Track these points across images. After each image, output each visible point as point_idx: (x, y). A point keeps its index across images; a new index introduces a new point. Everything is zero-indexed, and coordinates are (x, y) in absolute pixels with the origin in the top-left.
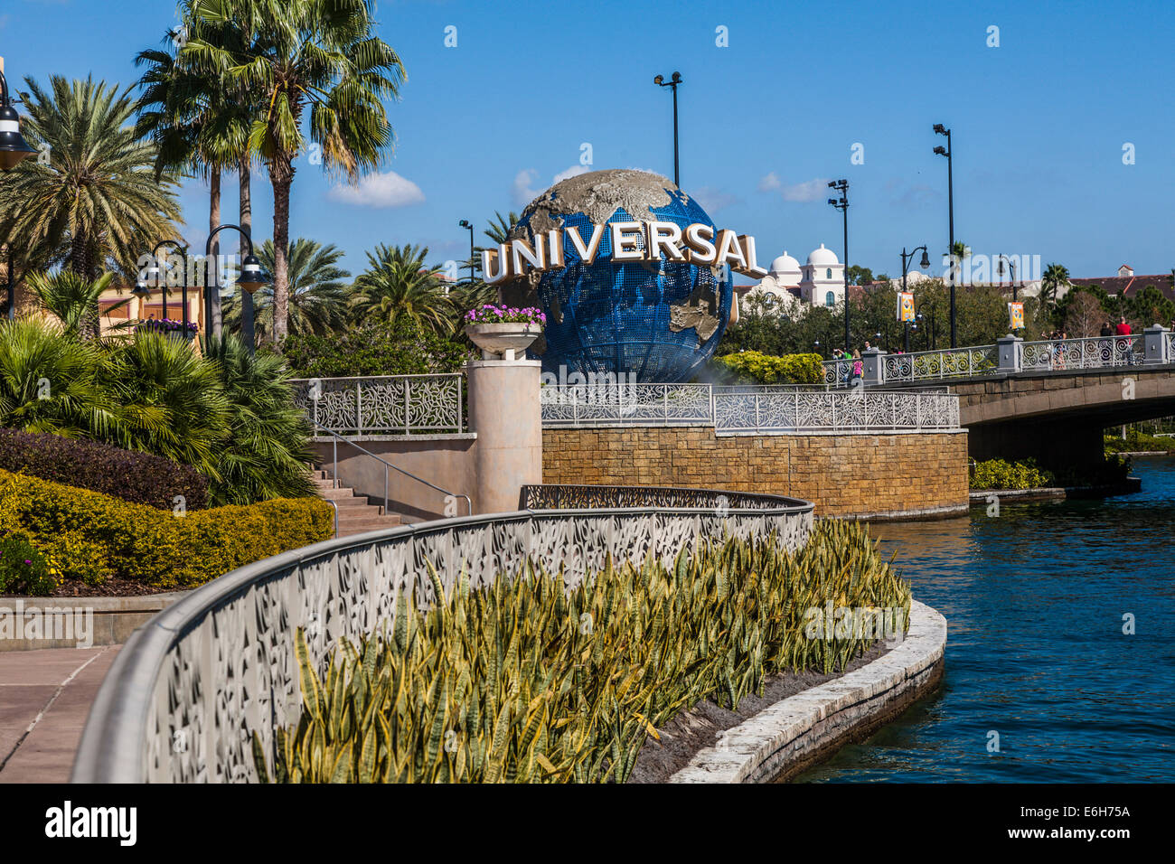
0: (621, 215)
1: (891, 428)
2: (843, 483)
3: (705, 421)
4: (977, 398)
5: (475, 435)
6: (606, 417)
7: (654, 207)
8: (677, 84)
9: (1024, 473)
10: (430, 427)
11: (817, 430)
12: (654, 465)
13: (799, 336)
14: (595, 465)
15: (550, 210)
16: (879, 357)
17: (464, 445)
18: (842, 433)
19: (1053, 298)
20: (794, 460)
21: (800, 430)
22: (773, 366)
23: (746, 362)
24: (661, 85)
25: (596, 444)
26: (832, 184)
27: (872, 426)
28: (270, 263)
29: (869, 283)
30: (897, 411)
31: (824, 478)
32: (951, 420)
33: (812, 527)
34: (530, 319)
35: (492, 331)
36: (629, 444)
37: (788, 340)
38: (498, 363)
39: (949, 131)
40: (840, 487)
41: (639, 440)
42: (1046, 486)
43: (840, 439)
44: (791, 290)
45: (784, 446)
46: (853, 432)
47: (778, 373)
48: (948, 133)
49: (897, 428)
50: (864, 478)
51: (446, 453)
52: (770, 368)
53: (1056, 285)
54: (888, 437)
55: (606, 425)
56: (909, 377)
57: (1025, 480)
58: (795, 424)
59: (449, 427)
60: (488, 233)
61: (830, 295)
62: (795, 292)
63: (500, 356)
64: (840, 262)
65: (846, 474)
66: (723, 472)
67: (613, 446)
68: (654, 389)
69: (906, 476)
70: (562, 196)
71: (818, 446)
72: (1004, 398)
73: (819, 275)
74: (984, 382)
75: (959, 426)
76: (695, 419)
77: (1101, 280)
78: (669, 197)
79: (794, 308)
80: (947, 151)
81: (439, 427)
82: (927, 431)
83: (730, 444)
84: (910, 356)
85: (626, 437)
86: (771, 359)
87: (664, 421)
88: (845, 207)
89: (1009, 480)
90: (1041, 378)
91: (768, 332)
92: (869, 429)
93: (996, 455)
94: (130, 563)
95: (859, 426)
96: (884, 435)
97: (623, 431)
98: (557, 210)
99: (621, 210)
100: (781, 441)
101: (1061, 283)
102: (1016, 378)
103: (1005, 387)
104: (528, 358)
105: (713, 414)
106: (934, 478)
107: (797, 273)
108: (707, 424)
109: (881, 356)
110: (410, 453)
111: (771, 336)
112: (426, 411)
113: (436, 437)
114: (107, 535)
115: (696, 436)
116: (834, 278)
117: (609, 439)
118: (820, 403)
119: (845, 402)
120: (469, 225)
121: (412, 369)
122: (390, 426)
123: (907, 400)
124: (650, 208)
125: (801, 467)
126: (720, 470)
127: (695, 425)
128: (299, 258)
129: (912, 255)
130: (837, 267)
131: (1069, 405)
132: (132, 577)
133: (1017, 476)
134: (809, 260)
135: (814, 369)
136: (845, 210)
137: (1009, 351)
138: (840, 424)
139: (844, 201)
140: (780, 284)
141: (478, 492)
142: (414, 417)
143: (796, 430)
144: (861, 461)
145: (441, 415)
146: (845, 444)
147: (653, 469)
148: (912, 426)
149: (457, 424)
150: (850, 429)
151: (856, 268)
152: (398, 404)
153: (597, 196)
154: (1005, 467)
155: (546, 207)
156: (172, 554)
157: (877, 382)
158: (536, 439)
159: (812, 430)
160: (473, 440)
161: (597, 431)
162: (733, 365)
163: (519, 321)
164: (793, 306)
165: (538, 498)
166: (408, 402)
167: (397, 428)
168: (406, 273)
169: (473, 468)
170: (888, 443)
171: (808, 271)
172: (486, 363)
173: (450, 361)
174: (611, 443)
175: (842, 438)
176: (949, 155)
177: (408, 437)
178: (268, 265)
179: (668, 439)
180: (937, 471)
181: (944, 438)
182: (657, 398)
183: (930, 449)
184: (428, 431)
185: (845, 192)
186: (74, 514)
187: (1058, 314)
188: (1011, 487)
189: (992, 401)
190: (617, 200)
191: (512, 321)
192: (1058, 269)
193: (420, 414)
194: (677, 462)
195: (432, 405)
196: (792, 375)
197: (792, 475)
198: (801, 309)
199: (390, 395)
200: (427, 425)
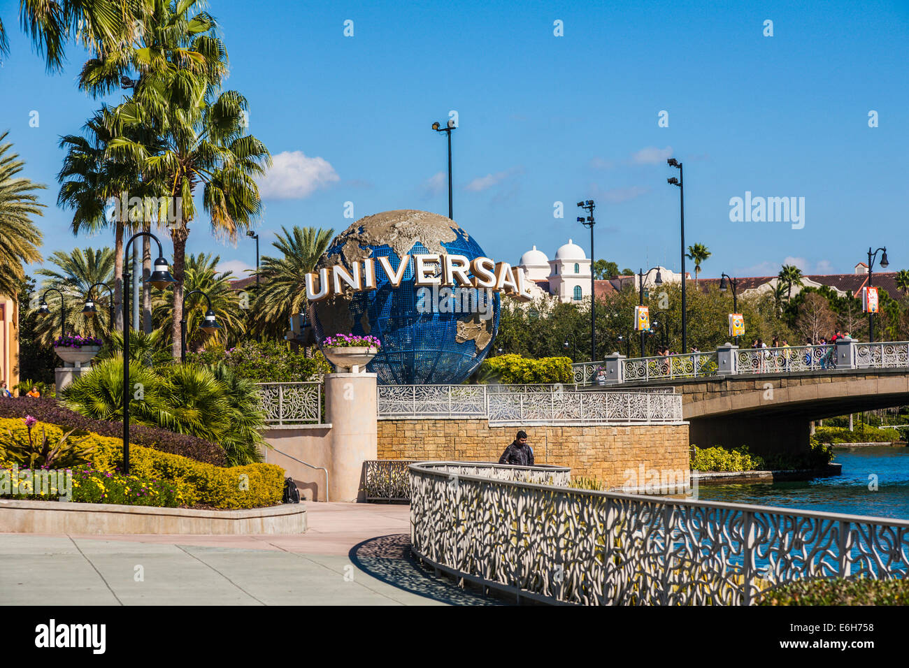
0: (419, 248)
1: (627, 421)
2: (588, 464)
3: (480, 415)
4: (700, 396)
5: (330, 426)
6: (403, 411)
7: (444, 242)
8: (452, 130)
9: (739, 458)
10: (297, 420)
11: (568, 422)
12: (441, 449)
13: (549, 333)
14: (394, 449)
15: (360, 241)
16: (619, 360)
17: (323, 433)
18: (588, 424)
19: (787, 298)
20: (550, 446)
21: (555, 422)
22: (530, 367)
23: (508, 364)
24: (438, 130)
25: (395, 432)
26: (581, 204)
27: (612, 419)
28: (77, 269)
29: (616, 278)
30: (631, 407)
31: (574, 461)
32: (675, 414)
33: (569, 480)
34: (370, 344)
35: (344, 352)
36: (421, 432)
37: (538, 336)
38: (347, 375)
39: (681, 164)
40: (586, 467)
41: (429, 429)
42: (757, 469)
43: (587, 429)
44: (540, 284)
45: (542, 435)
46: (597, 424)
47: (535, 373)
48: (680, 166)
49: (632, 421)
50: (605, 460)
51: (309, 439)
52: (528, 369)
53: (790, 284)
54: (624, 428)
55: (402, 417)
56: (644, 377)
57: (737, 464)
58: (551, 417)
59: (311, 419)
60: (275, 245)
61: (578, 289)
62: (544, 285)
63: (348, 370)
64: (587, 258)
65: (591, 457)
66: (495, 455)
67: (408, 434)
68: (440, 389)
69: (639, 459)
70: (369, 231)
71: (569, 434)
72: (722, 396)
73: (567, 270)
74: (706, 382)
75: (682, 419)
76: (473, 413)
77: (839, 277)
78: (455, 234)
79: (544, 304)
80: (679, 182)
81: (304, 420)
82: (655, 423)
83: (500, 433)
84: (645, 360)
85: (418, 427)
86: (528, 361)
87: (449, 414)
88: (591, 225)
89: (726, 464)
90: (753, 380)
91: (519, 327)
92: (609, 421)
93: (715, 444)
94: (206, 494)
95: (602, 419)
96: (621, 426)
97: (416, 422)
98: (365, 242)
99: (418, 243)
100: (540, 431)
101: (795, 283)
102: (732, 379)
103: (724, 387)
104: (367, 372)
105: (487, 409)
106: (661, 461)
107: (546, 267)
108: (483, 417)
109: (621, 358)
110: (283, 439)
111: (521, 331)
112: (295, 408)
113: (302, 426)
114: (193, 479)
115: (474, 426)
116: (582, 273)
117: (405, 428)
118: (571, 400)
119: (591, 400)
120: (255, 235)
121: (279, 377)
122: (268, 418)
123: (639, 399)
124: (441, 243)
125: (556, 452)
126: (492, 453)
127: (473, 417)
128: (104, 265)
129: (648, 274)
130: (584, 261)
131: (775, 403)
132: (205, 503)
133: (732, 461)
134: (557, 255)
135: (565, 370)
136: (592, 227)
137: (726, 356)
138: (586, 418)
139: (591, 219)
140: (528, 278)
141: (333, 466)
142: (286, 413)
143: (552, 422)
144: (603, 447)
145: (305, 411)
146: (590, 434)
147: (439, 452)
148: (644, 419)
149: (317, 417)
150: (595, 421)
151: (601, 262)
152: (274, 403)
153: (399, 232)
154: (722, 453)
155: (356, 239)
156: (226, 490)
157: (617, 382)
158: (373, 428)
159: (564, 422)
160: (329, 429)
161: (396, 422)
162: (497, 366)
163: (362, 346)
164: (543, 303)
165: (375, 470)
166: (281, 402)
167: (273, 420)
168: (202, 280)
169: (329, 449)
170: (624, 433)
171: (556, 265)
172: (339, 375)
173: (305, 371)
174: (406, 432)
175: (588, 429)
176: (681, 185)
177: (281, 427)
178: (76, 271)
179: (452, 429)
180: (663, 456)
181: (669, 429)
182: (443, 396)
183: (658, 438)
184: (297, 423)
185: (591, 211)
186: (176, 468)
187: (790, 313)
188: (728, 470)
189: (713, 398)
190: (415, 235)
191: (357, 346)
192: (792, 270)
193: (290, 410)
194: (458, 447)
195: (299, 404)
196: (546, 375)
197: (548, 457)
198: (551, 304)
199: (268, 397)
200: (295, 418)
